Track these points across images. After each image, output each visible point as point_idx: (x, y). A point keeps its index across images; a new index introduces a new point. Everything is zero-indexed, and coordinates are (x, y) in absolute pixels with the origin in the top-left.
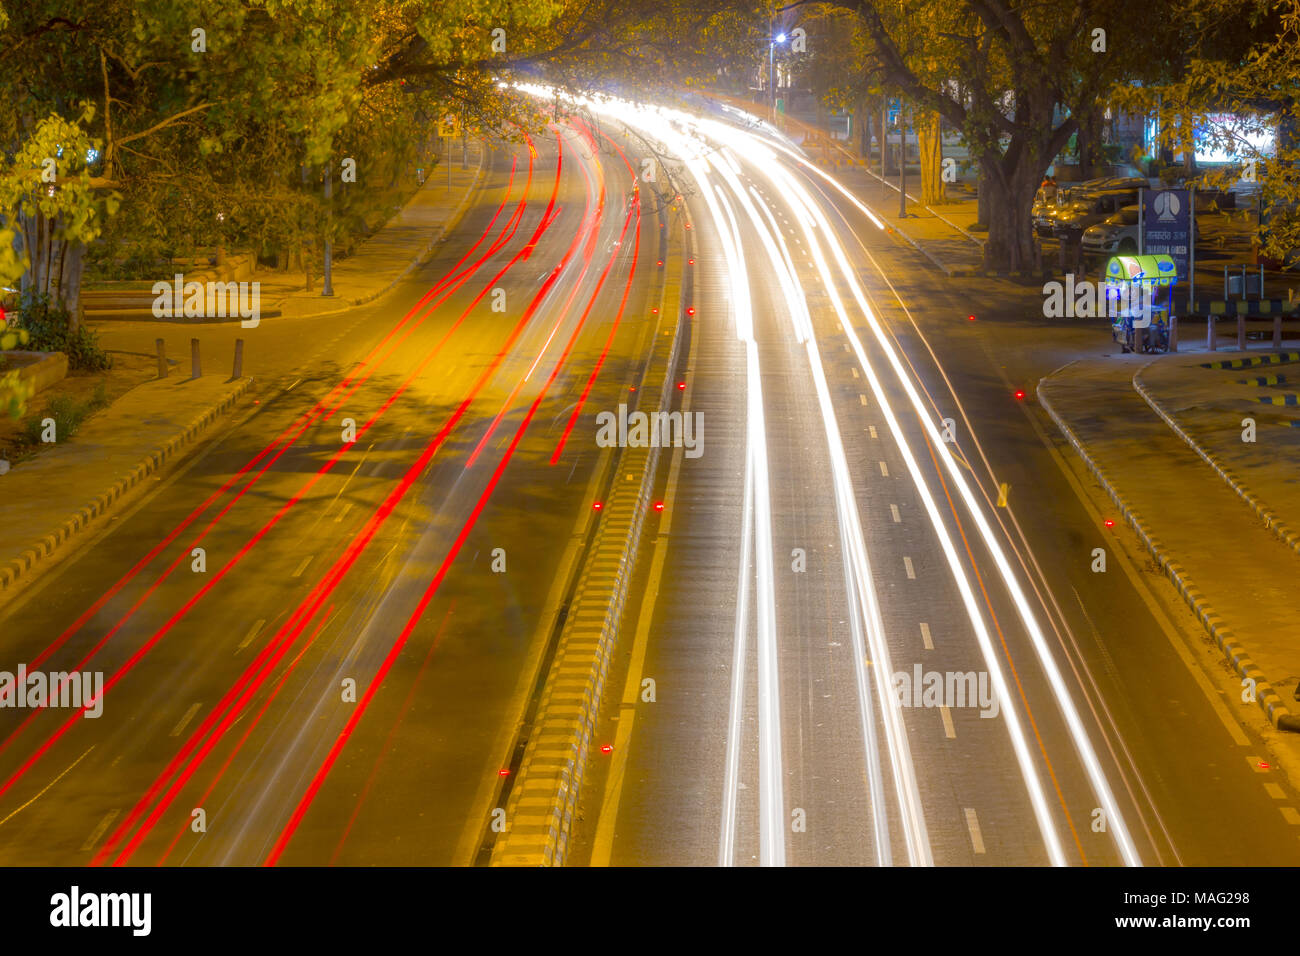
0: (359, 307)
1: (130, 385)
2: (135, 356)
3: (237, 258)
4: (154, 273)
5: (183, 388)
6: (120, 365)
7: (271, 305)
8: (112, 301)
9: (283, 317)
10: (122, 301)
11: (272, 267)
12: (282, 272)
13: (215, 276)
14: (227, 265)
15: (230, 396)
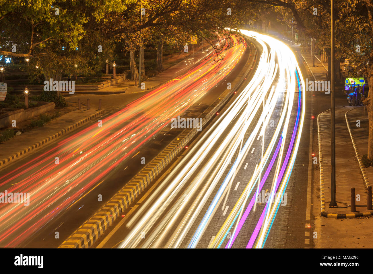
0: (148, 90)
1: (70, 111)
2: (76, 103)
3: (119, 77)
4: (93, 81)
5: (83, 112)
6: (71, 106)
7: (123, 90)
8: (80, 88)
9: (126, 93)
10: (82, 88)
11: (130, 79)
12: (132, 81)
13: (110, 82)
14: (116, 78)
15: (94, 115)
